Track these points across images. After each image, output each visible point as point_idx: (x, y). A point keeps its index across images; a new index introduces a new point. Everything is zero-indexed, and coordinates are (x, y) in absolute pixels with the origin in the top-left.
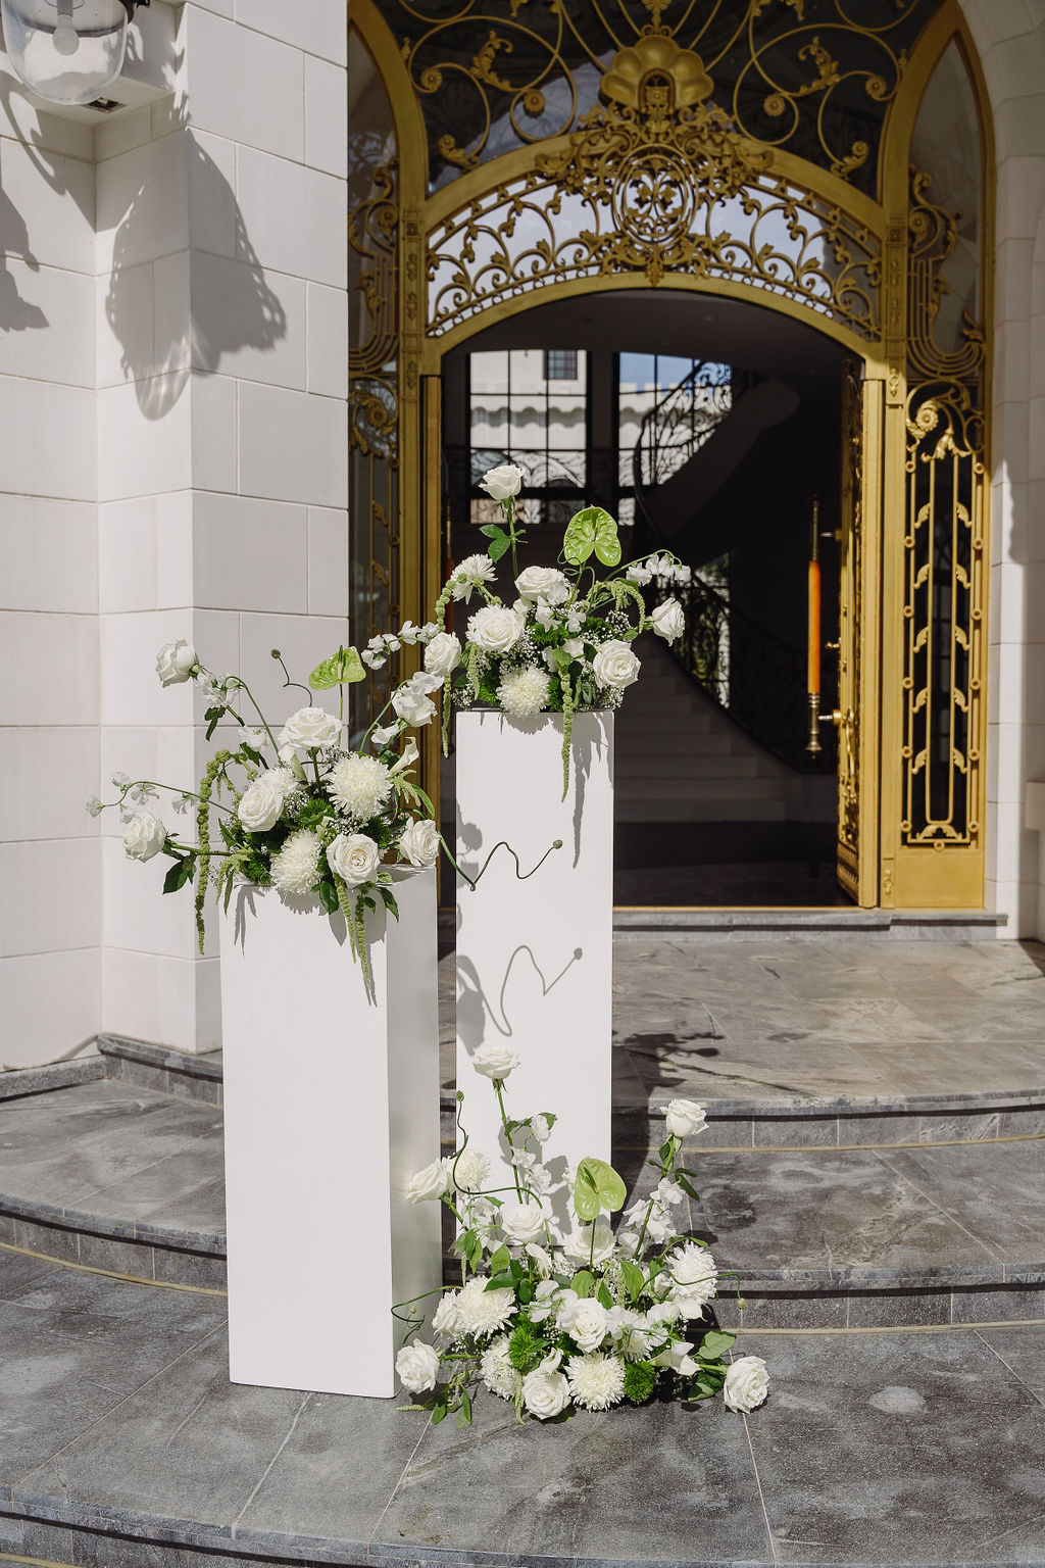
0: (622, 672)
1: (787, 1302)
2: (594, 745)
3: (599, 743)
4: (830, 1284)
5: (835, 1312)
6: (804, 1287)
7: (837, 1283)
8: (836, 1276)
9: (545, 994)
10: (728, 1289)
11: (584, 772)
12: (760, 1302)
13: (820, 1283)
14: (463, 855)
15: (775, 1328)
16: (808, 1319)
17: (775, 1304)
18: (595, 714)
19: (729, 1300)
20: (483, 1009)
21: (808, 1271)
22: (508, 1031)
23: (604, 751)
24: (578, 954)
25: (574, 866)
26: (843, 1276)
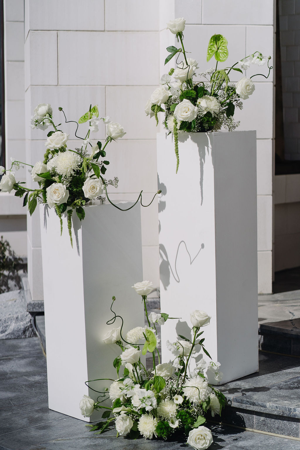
0: (185, 114)
1: (273, 420)
2: (206, 148)
3: (208, 147)
4: (286, 414)
5: (294, 429)
6: (275, 413)
7: (290, 413)
8: (290, 410)
9: (191, 263)
10: (245, 408)
11: (203, 160)
12: (262, 418)
13: (282, 412)
14: (160, 197)
15: (269, 432)
16: (282, 430)
17: (268, 420)
18: (206, 133)
19: (249, 415)
20: (169, 269)
21: (277, 405)
22: (178, 280)
23: (210, 150)
24: (203, 246)
25: (201, 205)
26: (292, 410)
